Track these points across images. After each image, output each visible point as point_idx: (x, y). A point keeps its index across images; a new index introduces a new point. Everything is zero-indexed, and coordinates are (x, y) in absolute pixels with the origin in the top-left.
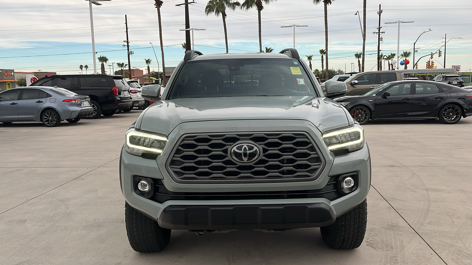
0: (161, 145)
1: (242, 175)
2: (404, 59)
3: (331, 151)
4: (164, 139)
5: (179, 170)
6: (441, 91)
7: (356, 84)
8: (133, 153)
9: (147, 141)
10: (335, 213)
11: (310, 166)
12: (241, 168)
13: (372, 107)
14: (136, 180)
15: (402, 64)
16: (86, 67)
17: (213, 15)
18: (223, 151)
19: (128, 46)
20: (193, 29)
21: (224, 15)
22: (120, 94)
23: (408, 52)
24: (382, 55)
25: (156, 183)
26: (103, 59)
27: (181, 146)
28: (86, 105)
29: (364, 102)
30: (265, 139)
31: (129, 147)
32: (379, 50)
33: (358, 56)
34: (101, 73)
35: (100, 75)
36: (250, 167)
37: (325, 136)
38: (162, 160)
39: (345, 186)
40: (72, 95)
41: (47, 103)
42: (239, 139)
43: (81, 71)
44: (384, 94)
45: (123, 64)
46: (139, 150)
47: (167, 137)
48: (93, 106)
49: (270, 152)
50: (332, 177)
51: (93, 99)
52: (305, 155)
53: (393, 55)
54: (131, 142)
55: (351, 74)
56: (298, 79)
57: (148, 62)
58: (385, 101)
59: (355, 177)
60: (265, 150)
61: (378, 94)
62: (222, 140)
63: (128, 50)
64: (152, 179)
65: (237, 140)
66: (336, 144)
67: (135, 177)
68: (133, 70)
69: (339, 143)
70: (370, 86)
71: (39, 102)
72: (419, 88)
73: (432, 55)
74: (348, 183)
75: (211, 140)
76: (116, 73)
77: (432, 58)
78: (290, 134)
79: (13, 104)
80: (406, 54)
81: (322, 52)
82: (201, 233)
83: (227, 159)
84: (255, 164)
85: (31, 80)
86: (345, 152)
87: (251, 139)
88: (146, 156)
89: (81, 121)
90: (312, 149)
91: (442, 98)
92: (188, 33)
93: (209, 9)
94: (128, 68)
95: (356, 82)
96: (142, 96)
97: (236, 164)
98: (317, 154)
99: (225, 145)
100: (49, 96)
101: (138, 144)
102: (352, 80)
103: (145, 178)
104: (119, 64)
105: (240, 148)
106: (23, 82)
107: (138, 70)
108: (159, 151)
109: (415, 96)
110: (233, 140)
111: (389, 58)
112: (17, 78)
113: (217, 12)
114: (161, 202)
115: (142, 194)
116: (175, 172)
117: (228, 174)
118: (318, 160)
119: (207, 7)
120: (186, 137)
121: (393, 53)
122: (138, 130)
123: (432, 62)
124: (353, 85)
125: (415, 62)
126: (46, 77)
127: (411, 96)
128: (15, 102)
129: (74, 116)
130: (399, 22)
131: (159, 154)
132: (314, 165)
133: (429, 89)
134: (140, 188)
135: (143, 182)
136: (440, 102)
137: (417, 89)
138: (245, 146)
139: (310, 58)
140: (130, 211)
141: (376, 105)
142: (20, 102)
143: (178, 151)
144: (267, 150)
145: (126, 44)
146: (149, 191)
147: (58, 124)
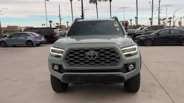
0: (62, 52)
1: (91, 63)
2: (169, 20)
3: (125, 55)
4: (63, 50)
5: (68, 61)
6: (181, 33)
7: (147, 30)
8: (52, 56)
9: (57, 51)
10: (126, 78)
11: (116, 60)
12: (90, 61)
13: (153, 39)
14: (53, 65)
15: (168, 22)
16: (45, 25)
17: (92, 4)
18: (84, 55)
19: (60, 16)
20: (84, 10)
21: (97, 4)
22: (56, 35)
23: (171, 17)
24: (160, 19)
25: (60, 66)
26: (51, 22)
27: (69, 53)
28: (43, 39)
29: (150, 37)
30: (99, 50)
31: (51, 53)
32: (159, 17)
33: (150, 19)
34: (50, 27)
35: (49, 28)
36: (94, 61)
37: (122, 49)
38: (62, 58)
39: (130, 68)
40: (38, 35)
41: (28, 38)
42: (90, 50)
43: (42, 26)
44: (158, 34)
45: (58, 23)
46: (54, 54)
47: (64, 50)
48: (46, 40)
49: (101, 55)
50: (125, 65)
51: (46, 37)
52: (114, 56)
53: (165, 19)
54: (52, 52)
55: (146, 26)
56: (117, 28)
57: (67, 22)
58: (158, 37)
59: (134, 64)
60: (99, 55)
61: (155, 34)
62: (84, 51)
63: (60, 18)
64: (59, 65)
65: (89, 50)
66: (127, 52)
67: (53, 64)
68: (62, 26)
69: (128, 52)
70: (153, 31)
71: (26, 38)
72: (172, 32)
73: (181, 18)
74: (131, 67)
75: (80, 51)
76: (56, 27)
77: (181, 20)
78: (109, 49)
79: (16, 39)
80: (170, 18)
81: (136, 18)
82: (77, 85)
83: (85, 57)
84: (95, 59)
85: (24, 30)
86: (130, 55)
87: (94, 50)
88: (57, 56)
89: (41, 45)
90: (117, 54)
91: (181, 36)
92: (82, 11)
93: (91, 2)
94: (60, 25)
95: (147, 29)
96: (59, 35)
97: (88, 60)
98: (119, 56)
99: (85, 53)
100: (29, 35)
101: (54, 52)
102: (146, 28)
103: (56, 64)
104: (56, 23)
105: (90, 54)
106: (21, 31)
107: (64, 26)
108: (61, 55)
109: (171, 35)
110: (87, 51)
111: (163, 20)
112: (19, 29)
113: (94, 3)
114: (62, 73)
115: (55, 70)
116: (66, 62)
117: (86, 63)
118: (119, 58)
119: (90, 1)
120: (70, 50)
121: (165, 18)
122: (54, 47)
123: (181, 21)
124: (146, 31)
125: (174, 21)
126: (29, 29)
127: (169, 35)
128: (17, 38)
129: (38, 43)
130: (167, 5)
131: (61, 56)
132: (118, 60)
133: (177, 32)
134: (55, 68)
135: (56, 66)
136: (181, 37)
137: (171, 32)
138: (92, 53)
139: (131, 20)
140: (52, 77)
141: (154, 39)
142: (19, 38)
143: (68, 55)
144: (100, 54)
145: (59, 16)
146: (58, 69)
147: (33, 46)
